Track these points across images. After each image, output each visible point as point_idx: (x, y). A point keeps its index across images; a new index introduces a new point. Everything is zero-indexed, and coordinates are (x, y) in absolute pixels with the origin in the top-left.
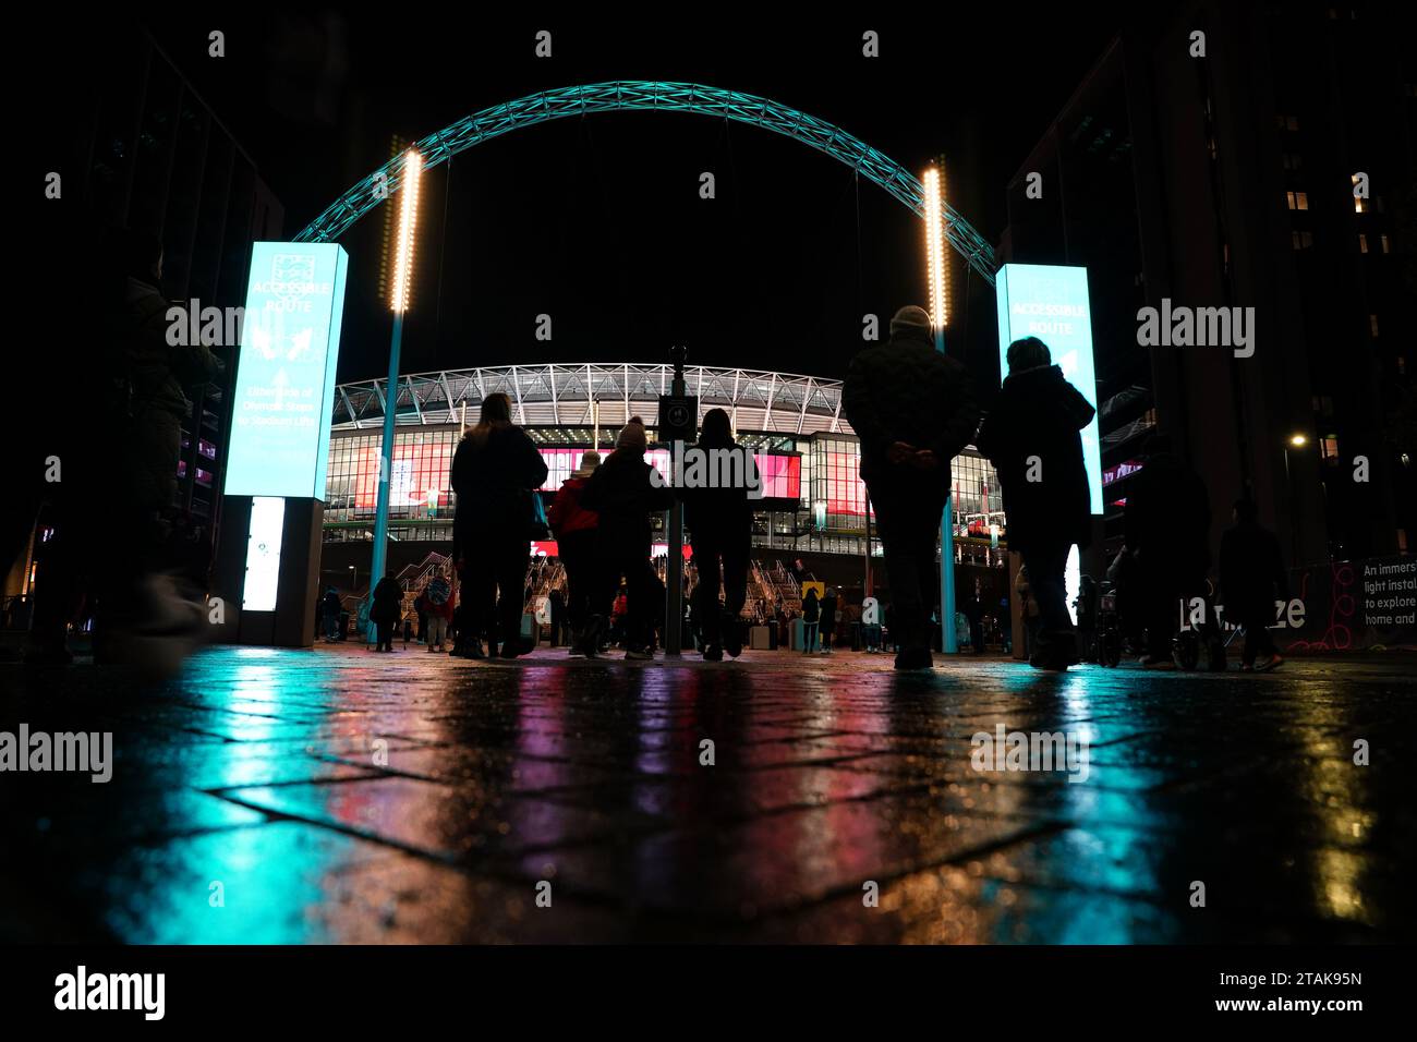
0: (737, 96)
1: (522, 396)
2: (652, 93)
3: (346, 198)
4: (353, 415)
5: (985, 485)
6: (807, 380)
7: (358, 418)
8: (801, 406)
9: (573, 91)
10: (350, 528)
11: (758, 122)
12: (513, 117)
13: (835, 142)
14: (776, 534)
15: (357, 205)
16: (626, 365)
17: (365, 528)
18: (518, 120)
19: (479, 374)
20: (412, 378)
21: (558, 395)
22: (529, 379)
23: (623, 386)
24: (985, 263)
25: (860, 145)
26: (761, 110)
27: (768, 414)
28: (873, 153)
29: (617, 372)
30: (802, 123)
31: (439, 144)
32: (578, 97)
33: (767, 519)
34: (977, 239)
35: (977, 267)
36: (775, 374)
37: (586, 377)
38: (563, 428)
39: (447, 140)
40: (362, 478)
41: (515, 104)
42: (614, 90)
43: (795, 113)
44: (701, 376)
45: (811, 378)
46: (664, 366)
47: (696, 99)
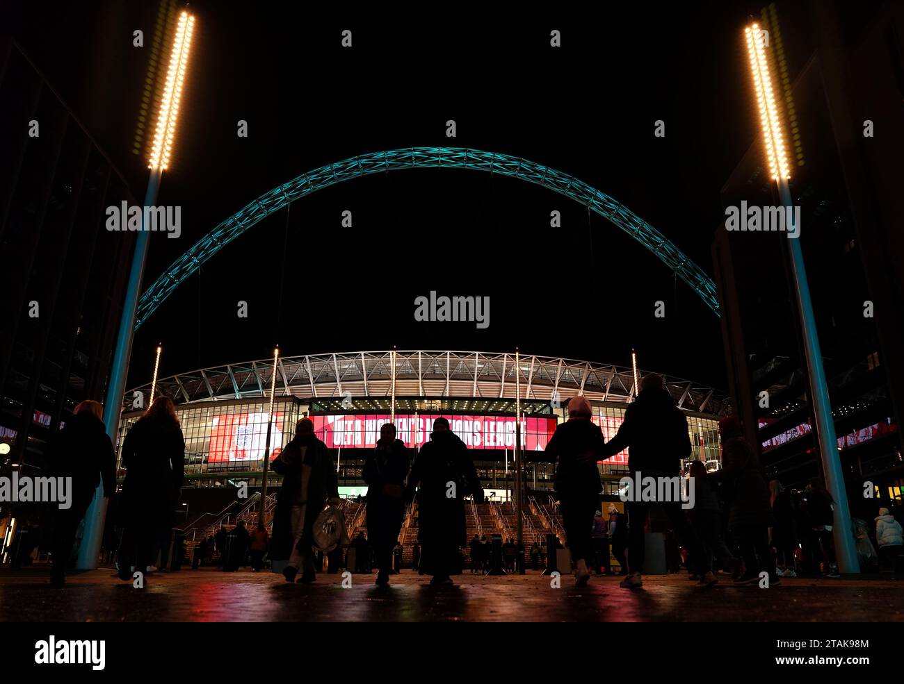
0: (499, 156)
1: (340, 377)
2: (437, 155)
3: (212, 233)
4: (211, 392)
5: (701, 438)
6: (559, 361)
7: (215, 394)
8: (554, 381)
9: (380, 155)
10: (204, 478)
11: (515, 175)
12: (336, 174)
13: (572, 188)
14: (539, 480)
15: (221, 239)
16: (420, 352)
17: (215, 478)
18: (339, 176)
19: (308, 361)
20: (257, 364)
21: (367, 376)
22: (346, 364)
23: (418, 368)
24: (687, 273)
25: (591, 190)
26: (517, 166)
27: (529, 388)
28: (600, 195)
29: (412, 358)
30: (547, 175)
31: (281, 194)
32: (383, 159)
33: (532, 469)
34: (681, 256)
35: (682, 277)
36: (534, 357)
37: (389, 362)
38: (371, 399)
39: (288, 191)
40: (214, 439)
41: (337, 165)
42: (409, 154)
43: (541, 168)
44: (477, 360)
45: (561, 359)
46: (448, 352)
47: (469, 159)
